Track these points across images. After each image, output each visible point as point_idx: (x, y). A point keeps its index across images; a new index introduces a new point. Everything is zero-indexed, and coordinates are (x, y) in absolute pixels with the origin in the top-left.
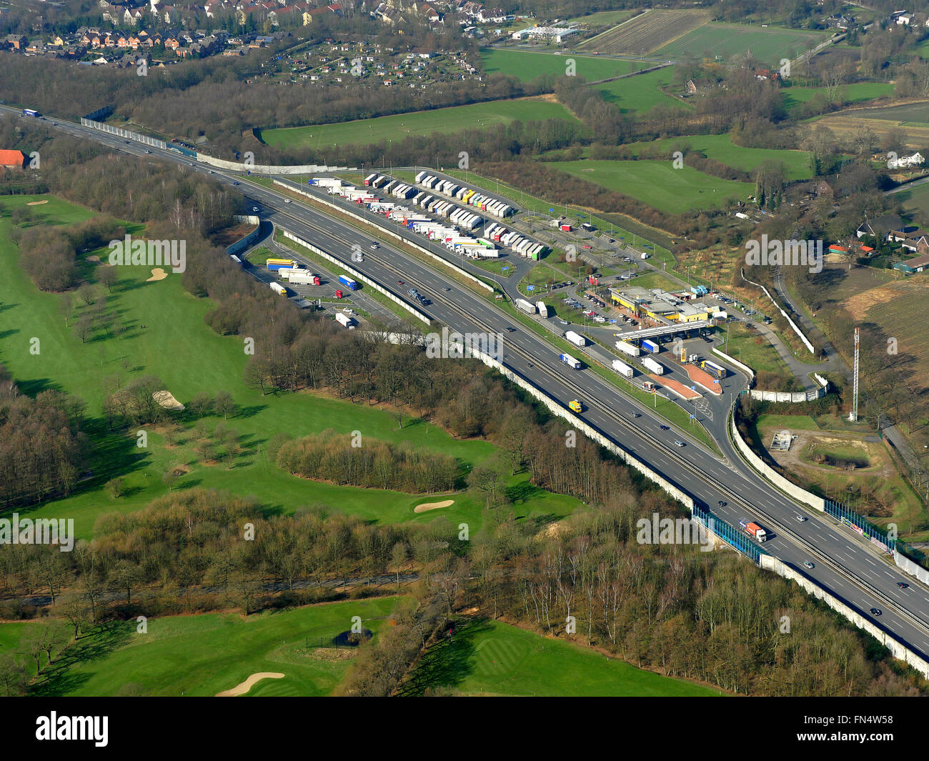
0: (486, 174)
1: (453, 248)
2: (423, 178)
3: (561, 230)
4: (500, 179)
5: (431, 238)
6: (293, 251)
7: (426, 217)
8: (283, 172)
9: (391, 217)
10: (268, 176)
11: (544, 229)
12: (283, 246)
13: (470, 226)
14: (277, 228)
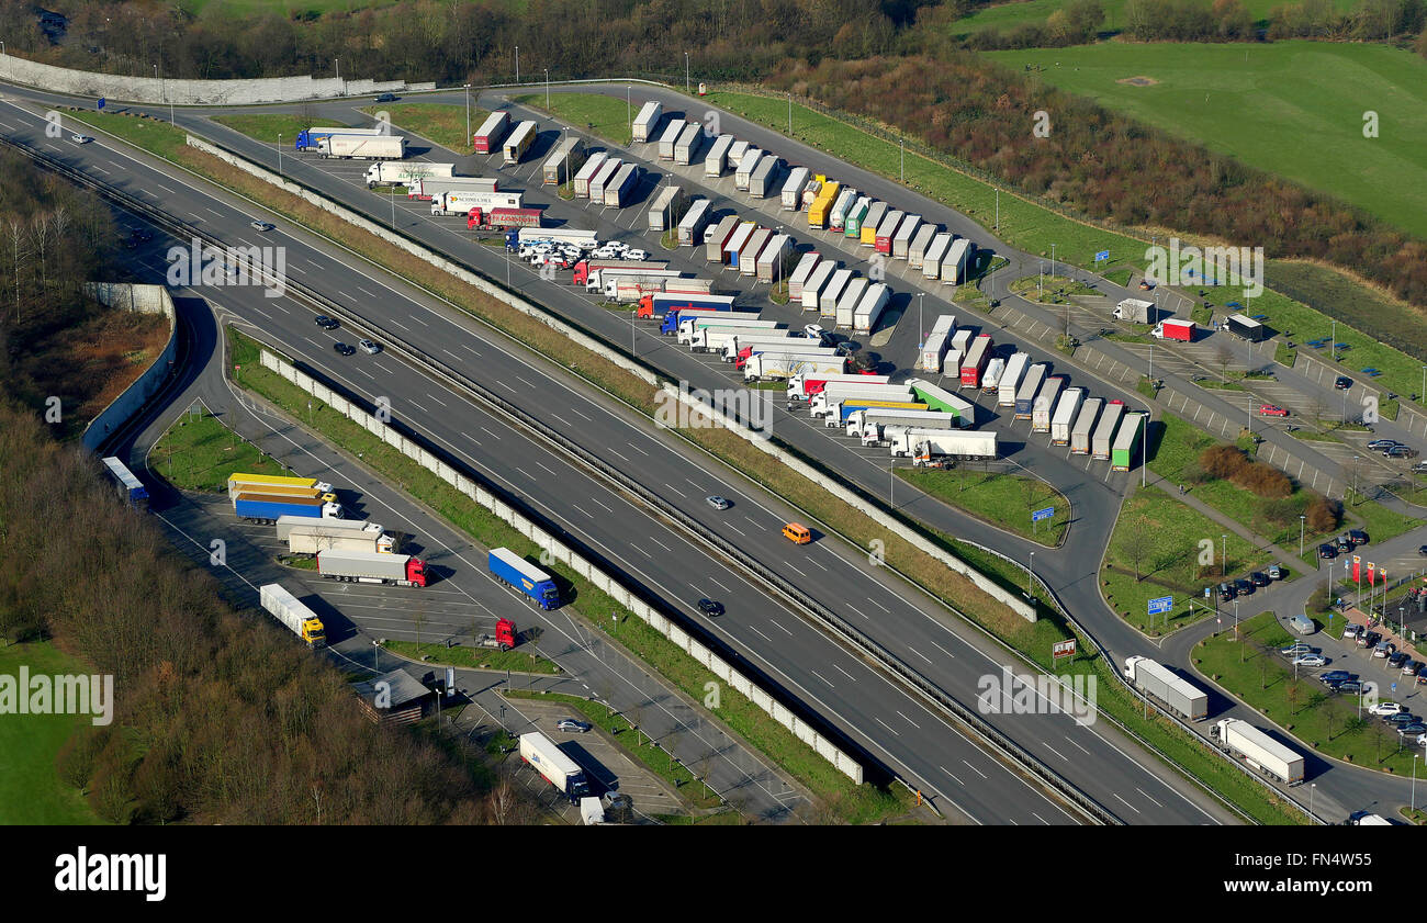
0: (838, 105)
1: (836, 417)
2: (657, 128)
3: (1159, 335)
4: (890, 122)
5: (748, 373)
6: (304, 429)
7: (715, 291)
8: (206, 98)
9: (596, 284)
10: (160, 113)
11: (1104, 333)
12: (267, 408)
13: (863, 322)
14: (230, 328)
